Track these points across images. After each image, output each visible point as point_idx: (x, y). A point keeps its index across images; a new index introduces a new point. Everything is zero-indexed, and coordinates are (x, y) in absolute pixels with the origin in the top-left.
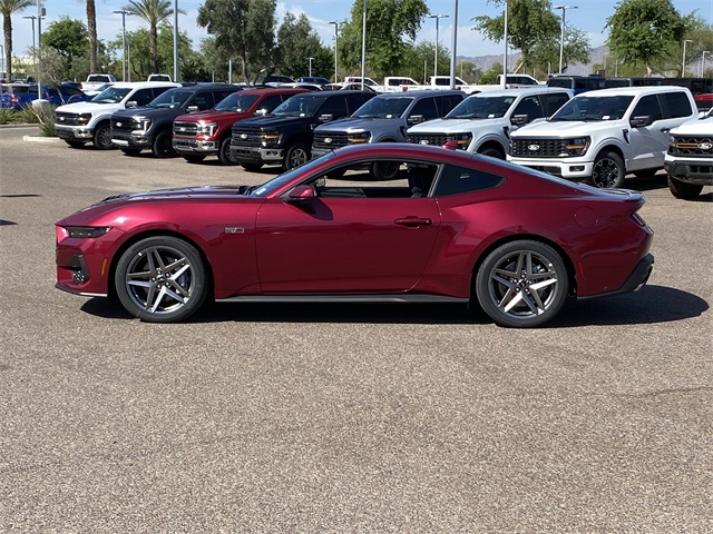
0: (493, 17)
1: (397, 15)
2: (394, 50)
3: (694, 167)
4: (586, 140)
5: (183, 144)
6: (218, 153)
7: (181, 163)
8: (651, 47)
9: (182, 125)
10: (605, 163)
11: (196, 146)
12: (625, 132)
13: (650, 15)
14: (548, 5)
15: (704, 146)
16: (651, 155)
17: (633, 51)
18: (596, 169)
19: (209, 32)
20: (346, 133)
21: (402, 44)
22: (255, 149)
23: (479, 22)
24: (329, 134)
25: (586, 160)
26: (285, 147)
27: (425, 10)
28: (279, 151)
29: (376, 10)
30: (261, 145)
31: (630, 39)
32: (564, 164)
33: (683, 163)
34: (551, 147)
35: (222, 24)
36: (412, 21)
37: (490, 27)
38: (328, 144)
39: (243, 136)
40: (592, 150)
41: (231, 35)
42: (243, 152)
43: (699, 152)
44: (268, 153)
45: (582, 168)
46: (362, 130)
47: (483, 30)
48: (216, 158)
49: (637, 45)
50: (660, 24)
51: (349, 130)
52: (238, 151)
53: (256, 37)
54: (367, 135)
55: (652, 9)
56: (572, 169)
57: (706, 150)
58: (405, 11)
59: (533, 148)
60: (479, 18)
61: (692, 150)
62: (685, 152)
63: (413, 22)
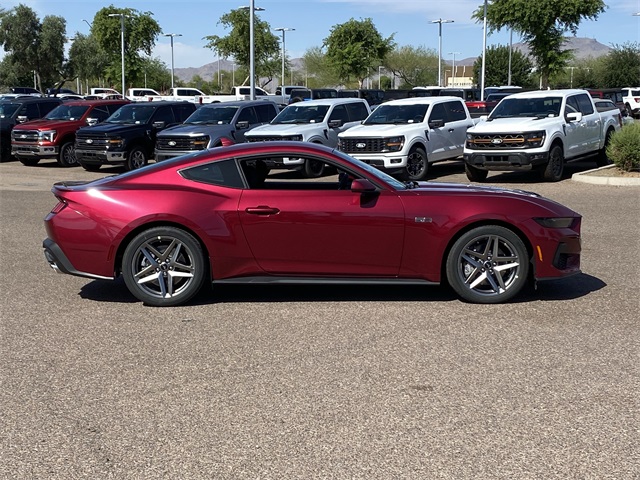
0: (222, 37)
1: (133, 34)
2: (132, 64)
3: (489, 157)
4: (401, 139)
5: (24, 149)
6: (57, 157)
7: (18, 166)
8: (362, 64)
9: (23, 133)
10: (415, 156)
11: (38, 151)
12: (427, 132)
13: (359, 38)
14: (267, 27)
15: (496, 141)
16: (442, 149)
17: (347, 67)
18: (409, 161)
19: (6, 50)
20: (188, 137)
21: (139, 60)
22: (100, 152)
23: (209, 41)
24: (173, 138)
25: (402, 154)
26: (127, 150)
27: (158, 30)
28: (122, 153)
29: (115, 29)
30: (105, 149)
31: (344, 57)
32: (387, 158)
33: (480, 155)
34: (374, 145)
35: (18, 42)
36: (146, 39)
37: (220, 45)
38: (172, 146)
39: (89, 141)
40: (406, 146)
41: (27, 52)
42: (89, 154)
43: (492, 146)
44: (113, 155)
45: (400, 161)
46: (202, 134)
47: (213, 47)
48: (56, 160)
49: (350, 62)
50: (367, 44)
51: (191, 135)
52: (84, 154)
53: (51, 55)
54: (207, 138)
55: (360, 32)
56: (392, 161)
57: (497, 144)
58: (140, 30)
59: (360, 145)
60: (209, 38)
61: (487, 144)
62: (481, 146)
63: (148, 39)
